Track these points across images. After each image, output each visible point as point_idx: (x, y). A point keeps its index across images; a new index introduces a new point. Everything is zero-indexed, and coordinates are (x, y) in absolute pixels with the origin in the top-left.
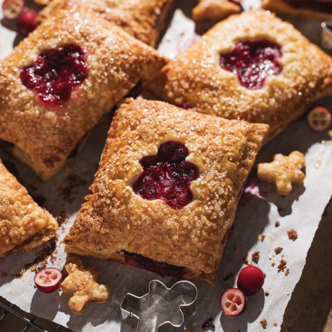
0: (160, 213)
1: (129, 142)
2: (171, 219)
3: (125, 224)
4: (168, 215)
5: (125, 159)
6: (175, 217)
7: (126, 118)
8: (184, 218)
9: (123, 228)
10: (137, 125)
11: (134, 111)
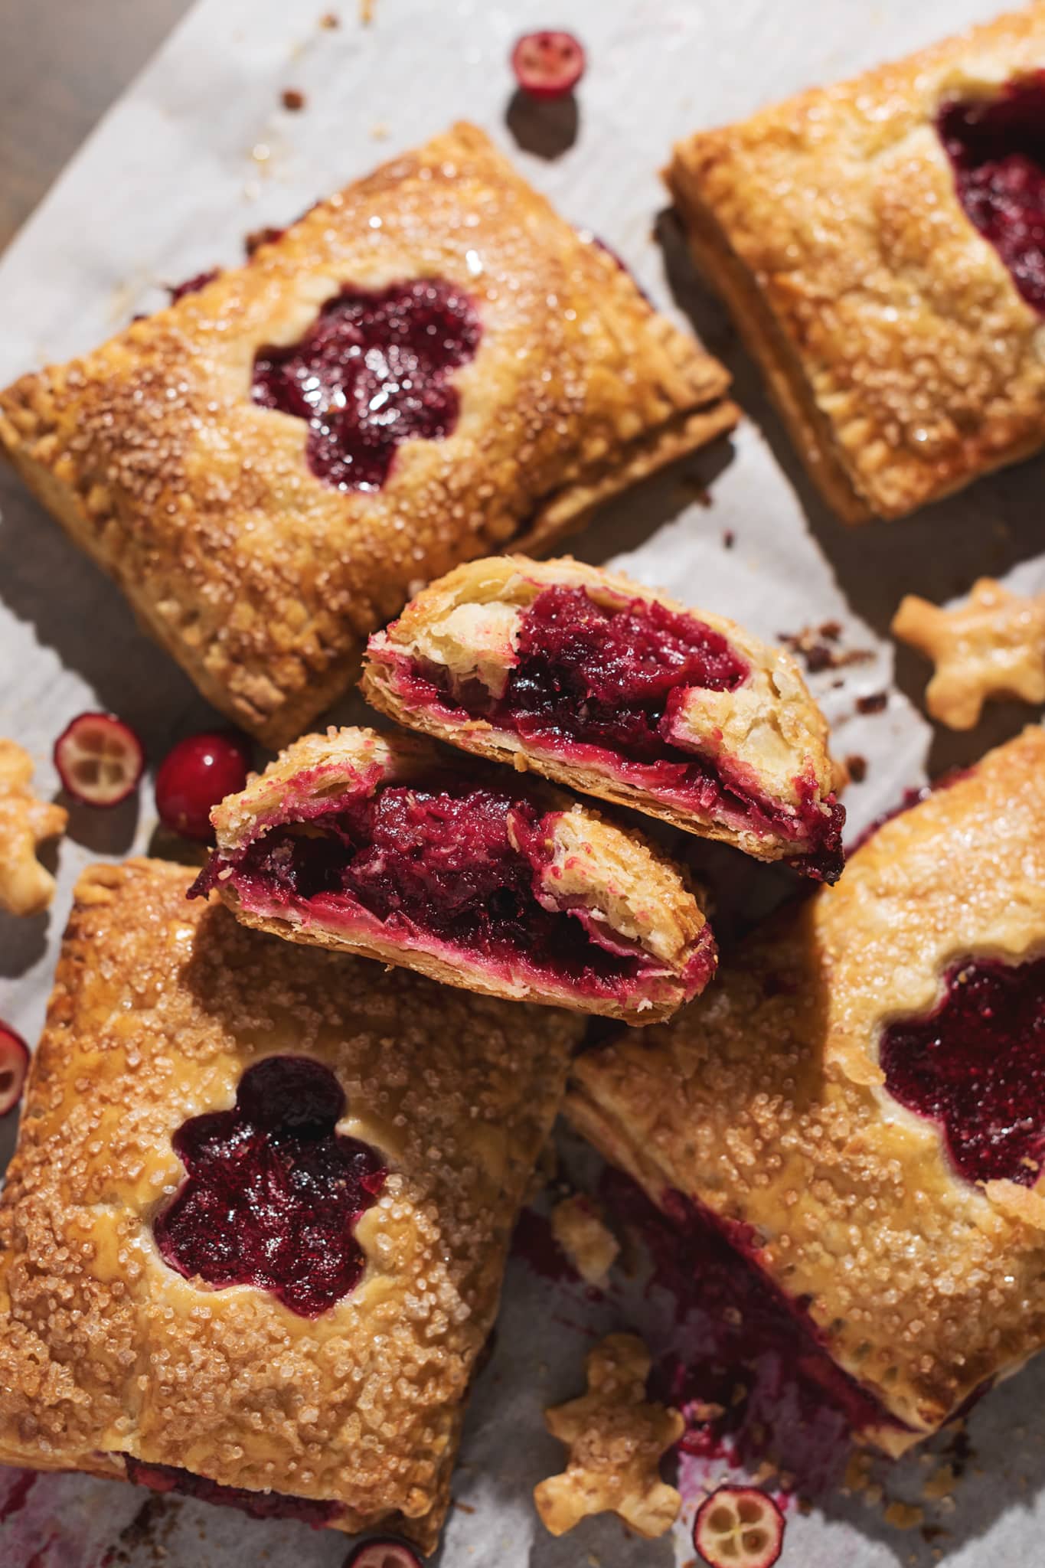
0: (255, 1338)
1: (133, 1061)
2: (292, 1354)
3: (129, 1370)
4: (281, 1341)
5: (122, 1132)
6: (306, 1345)
7: (112, 958)
8: (336, 1346)
9: (122, 1385)
10: (158, 995)
11: (143, 935)
